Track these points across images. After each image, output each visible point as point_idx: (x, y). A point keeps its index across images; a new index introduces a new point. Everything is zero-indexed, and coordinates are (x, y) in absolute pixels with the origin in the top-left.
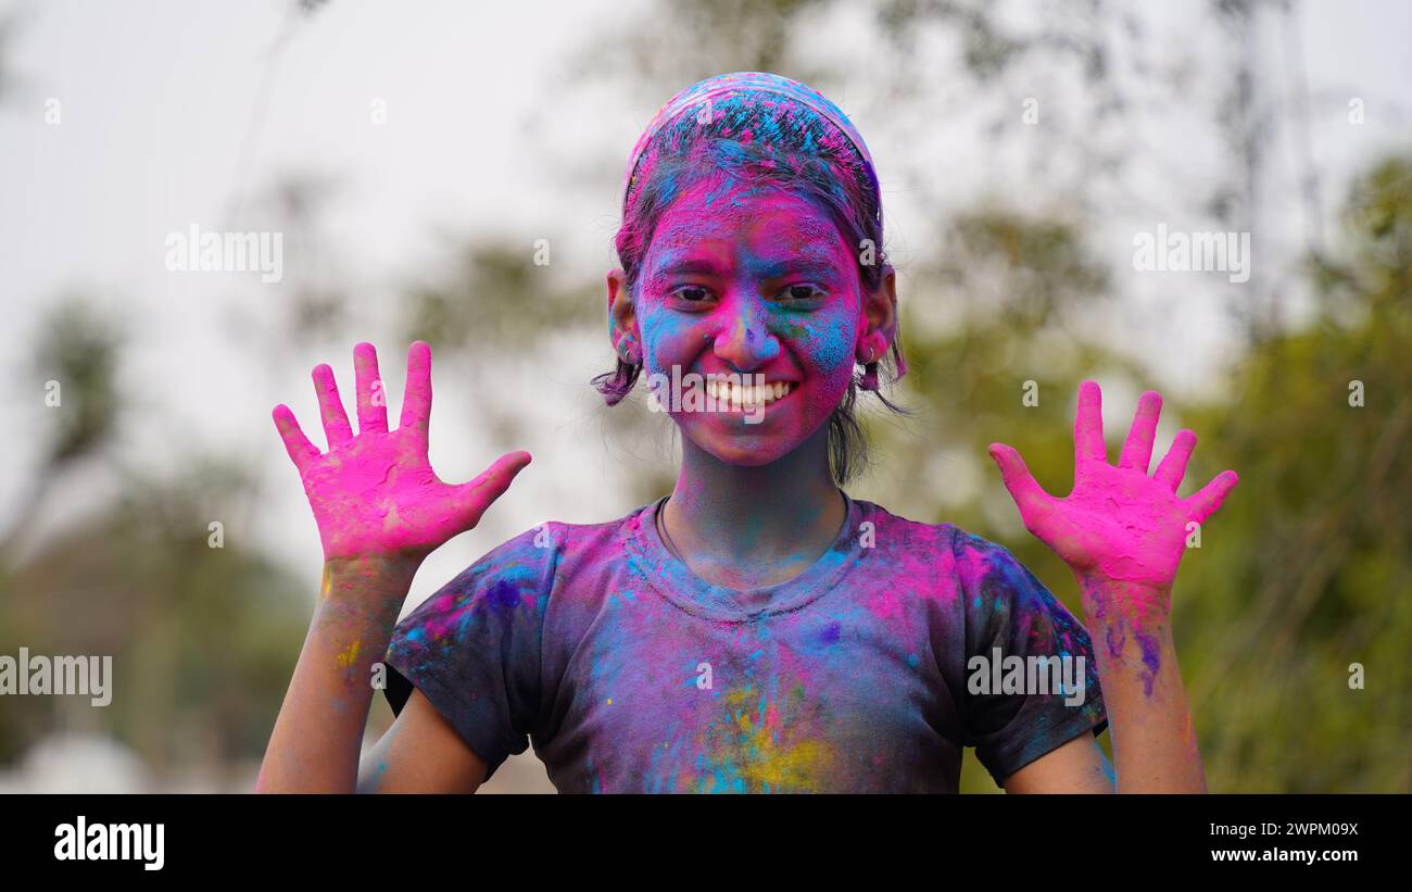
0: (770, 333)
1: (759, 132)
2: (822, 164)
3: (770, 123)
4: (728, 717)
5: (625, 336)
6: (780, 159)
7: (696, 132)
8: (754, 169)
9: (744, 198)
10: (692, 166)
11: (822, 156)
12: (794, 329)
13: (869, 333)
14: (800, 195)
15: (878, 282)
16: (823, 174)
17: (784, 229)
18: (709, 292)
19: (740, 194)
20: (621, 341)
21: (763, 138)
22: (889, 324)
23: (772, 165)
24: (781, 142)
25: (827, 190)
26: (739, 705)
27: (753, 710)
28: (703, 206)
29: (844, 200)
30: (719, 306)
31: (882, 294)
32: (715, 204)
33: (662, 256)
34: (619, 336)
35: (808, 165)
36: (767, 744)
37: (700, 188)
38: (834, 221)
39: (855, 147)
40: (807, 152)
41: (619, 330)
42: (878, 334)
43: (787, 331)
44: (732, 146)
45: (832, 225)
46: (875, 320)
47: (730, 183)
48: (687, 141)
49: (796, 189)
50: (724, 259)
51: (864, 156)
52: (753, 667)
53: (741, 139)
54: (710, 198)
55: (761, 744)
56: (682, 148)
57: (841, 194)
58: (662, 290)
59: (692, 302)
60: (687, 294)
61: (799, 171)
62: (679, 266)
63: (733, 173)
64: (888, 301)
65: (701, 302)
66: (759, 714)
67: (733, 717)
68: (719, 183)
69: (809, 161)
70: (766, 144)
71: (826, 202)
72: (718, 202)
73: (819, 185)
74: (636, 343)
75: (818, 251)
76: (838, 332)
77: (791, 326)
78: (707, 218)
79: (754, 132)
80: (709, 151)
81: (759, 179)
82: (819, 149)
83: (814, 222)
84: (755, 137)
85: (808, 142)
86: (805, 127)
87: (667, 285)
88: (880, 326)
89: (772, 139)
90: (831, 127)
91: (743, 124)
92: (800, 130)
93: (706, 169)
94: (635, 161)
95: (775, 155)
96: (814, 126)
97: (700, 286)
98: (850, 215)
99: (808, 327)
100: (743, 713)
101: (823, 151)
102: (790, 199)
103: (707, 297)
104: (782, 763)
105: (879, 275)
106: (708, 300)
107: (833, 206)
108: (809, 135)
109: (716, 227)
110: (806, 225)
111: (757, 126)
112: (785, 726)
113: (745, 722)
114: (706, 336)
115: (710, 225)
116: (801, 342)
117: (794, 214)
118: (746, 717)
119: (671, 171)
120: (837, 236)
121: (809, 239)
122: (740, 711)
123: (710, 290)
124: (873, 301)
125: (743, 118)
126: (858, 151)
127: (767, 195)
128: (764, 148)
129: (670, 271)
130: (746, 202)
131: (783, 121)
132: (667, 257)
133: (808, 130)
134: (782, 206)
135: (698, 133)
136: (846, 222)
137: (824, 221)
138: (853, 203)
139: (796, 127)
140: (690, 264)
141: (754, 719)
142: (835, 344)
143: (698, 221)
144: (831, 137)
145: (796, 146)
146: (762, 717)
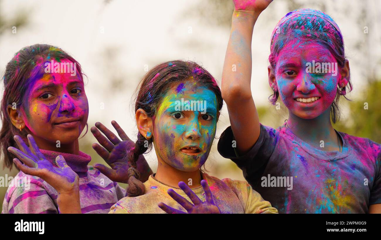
0: (312, 83)
1: (306, 26)
2: (325, 34)
3: (309, 23)
4: (327, 187)
5: (273, 84)
6: (312, 33)
7: (288, 27)
8: (305, 37)
9: (302, 45)
10: (288, 37)
11: (324, 31)
12: (319, 81)
13: (342, 79)
14: (318, 43)
15: (344, 65)
16: (325, 37)
17: (314, 53)
18: (294, 72)
19: (302, 44)
20: (272, 86)
21: (307, 28)
22: (347, 76)
23: (310, 35)
24: (313, 29)
25: (326, 41)
26: (330, 184)
27: (334, 185)
28: (291, 48)
29: (332, 43)
30: (298, 76)
31: (345, 68)
32: (295, 48)
33: (281, 63)
34: (271, 84)
35: (321, 35)
36: (338, 195)
37: (290, 43)
38: (329, 49)
39: (335, 27)
40: (321, 31)
41: (271, 83)
42: (345, 79)
43: (317, 82)
44: (299, 31)
45: (328, 51)
46: (344, 75)
47: (298, 41)
48: (286, 30)
49: (317, 42)
50: (298, 63)
51: (337, 29)
52: (334, 174)
53: (301, 29)
54: (293, 46)
55: (336, 195)
56: (285, 32)
57: (331, 42)
58: (282, 72)
59: (290, 75)
60: (288, 73)
61: (318, 36)
62: (286, 65)
63: (299, 38)
64: (347, 69)
65: (292, 75)
66: (336, 186)
67: (329, 187)
68: (295, 41)
69: (321, 33)
70: (308, 29)
71: (326, 44)
72: (295, 47)
73: (324, 40)
74: (276, 86)
75: (325, 58)
76: (332, 82)
77: (318, 81)
78: (292, 51)
79: (305, 26)
80: (292, 33)
81: (307, 39)
82: (324, 30)
83: (323, 50)
84: (305, 28)
85: (320, 28)
86: (319, 24)
87: (283, 70)
88: (345, 77)
89: (310, 28)
90: (327, 23)
91: (301, 24)
92: (318, 24)
93: (292, 38)
94: (273, 36)
95: (311, 32)
96: (322, 23)
97: (292, 70)
98: (333, 47)
99: (323, 81)
100: (332, 186)
101: (325, 30)
102: (315, 45)
103: (294, 73)
104: (342, 200)
105: (344, 63)
106: (295, 74)
107: (328, 45)
108: (321, 26)
109: (295, 54)
110: (320, 51)
111: (306, 24)
112: (343, 190)
113: (332, 188)
114: (294, 86)
115: (294, 53)
116: (321, 85)
117: (317, 49)
118: (332, 187)
119: (282, 39)
120: (330, 54)
121: (321, 55)
122: (331, 185)
123: (295, 71)
124: (343, 70)
125: (302, 23)
126: (336, 29)
127: (309, 44)
128: (308, 31)
129: (283, 67)
130: (303, 46)
131: (313, 23)
132: (282, 63)
133: (320, 24)
134: (313, 47)
135: (289, 28)
136: (332, 49)
137: (326, 50)
138: (334, 44)
139: (317, 24)
140: (289, 64)
141: (335, 188)
142: (331, 85)
143: (290, 52)
144: (327, 26)
145: (317, 30)
146: (337, 187)
